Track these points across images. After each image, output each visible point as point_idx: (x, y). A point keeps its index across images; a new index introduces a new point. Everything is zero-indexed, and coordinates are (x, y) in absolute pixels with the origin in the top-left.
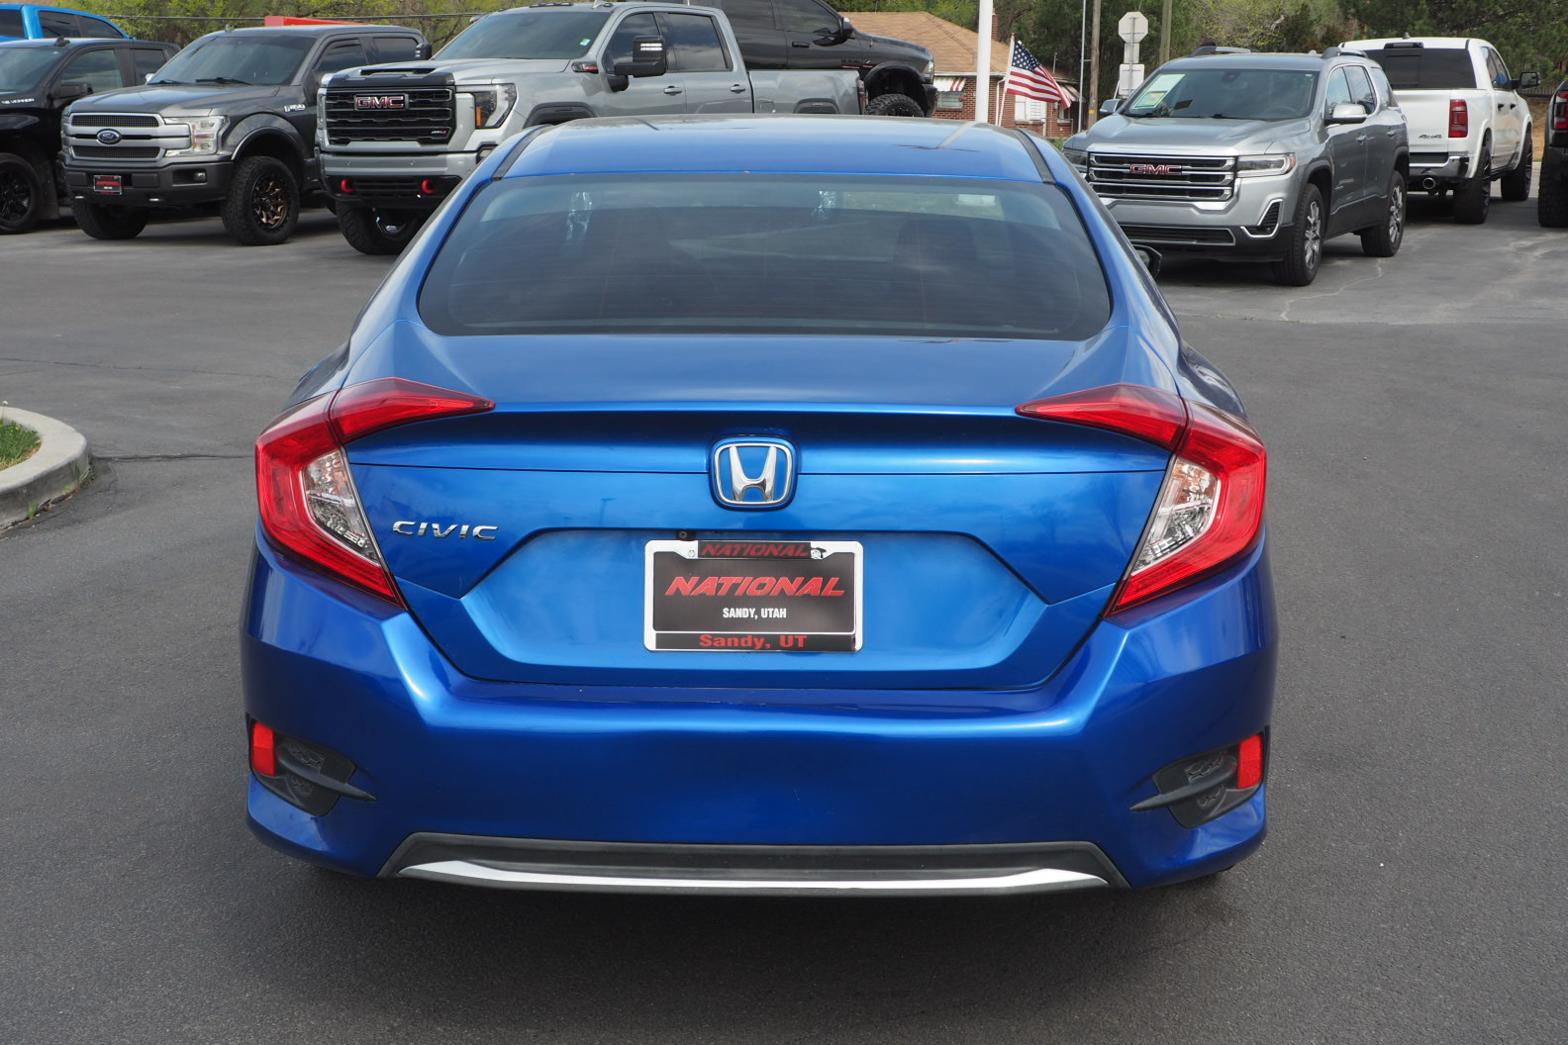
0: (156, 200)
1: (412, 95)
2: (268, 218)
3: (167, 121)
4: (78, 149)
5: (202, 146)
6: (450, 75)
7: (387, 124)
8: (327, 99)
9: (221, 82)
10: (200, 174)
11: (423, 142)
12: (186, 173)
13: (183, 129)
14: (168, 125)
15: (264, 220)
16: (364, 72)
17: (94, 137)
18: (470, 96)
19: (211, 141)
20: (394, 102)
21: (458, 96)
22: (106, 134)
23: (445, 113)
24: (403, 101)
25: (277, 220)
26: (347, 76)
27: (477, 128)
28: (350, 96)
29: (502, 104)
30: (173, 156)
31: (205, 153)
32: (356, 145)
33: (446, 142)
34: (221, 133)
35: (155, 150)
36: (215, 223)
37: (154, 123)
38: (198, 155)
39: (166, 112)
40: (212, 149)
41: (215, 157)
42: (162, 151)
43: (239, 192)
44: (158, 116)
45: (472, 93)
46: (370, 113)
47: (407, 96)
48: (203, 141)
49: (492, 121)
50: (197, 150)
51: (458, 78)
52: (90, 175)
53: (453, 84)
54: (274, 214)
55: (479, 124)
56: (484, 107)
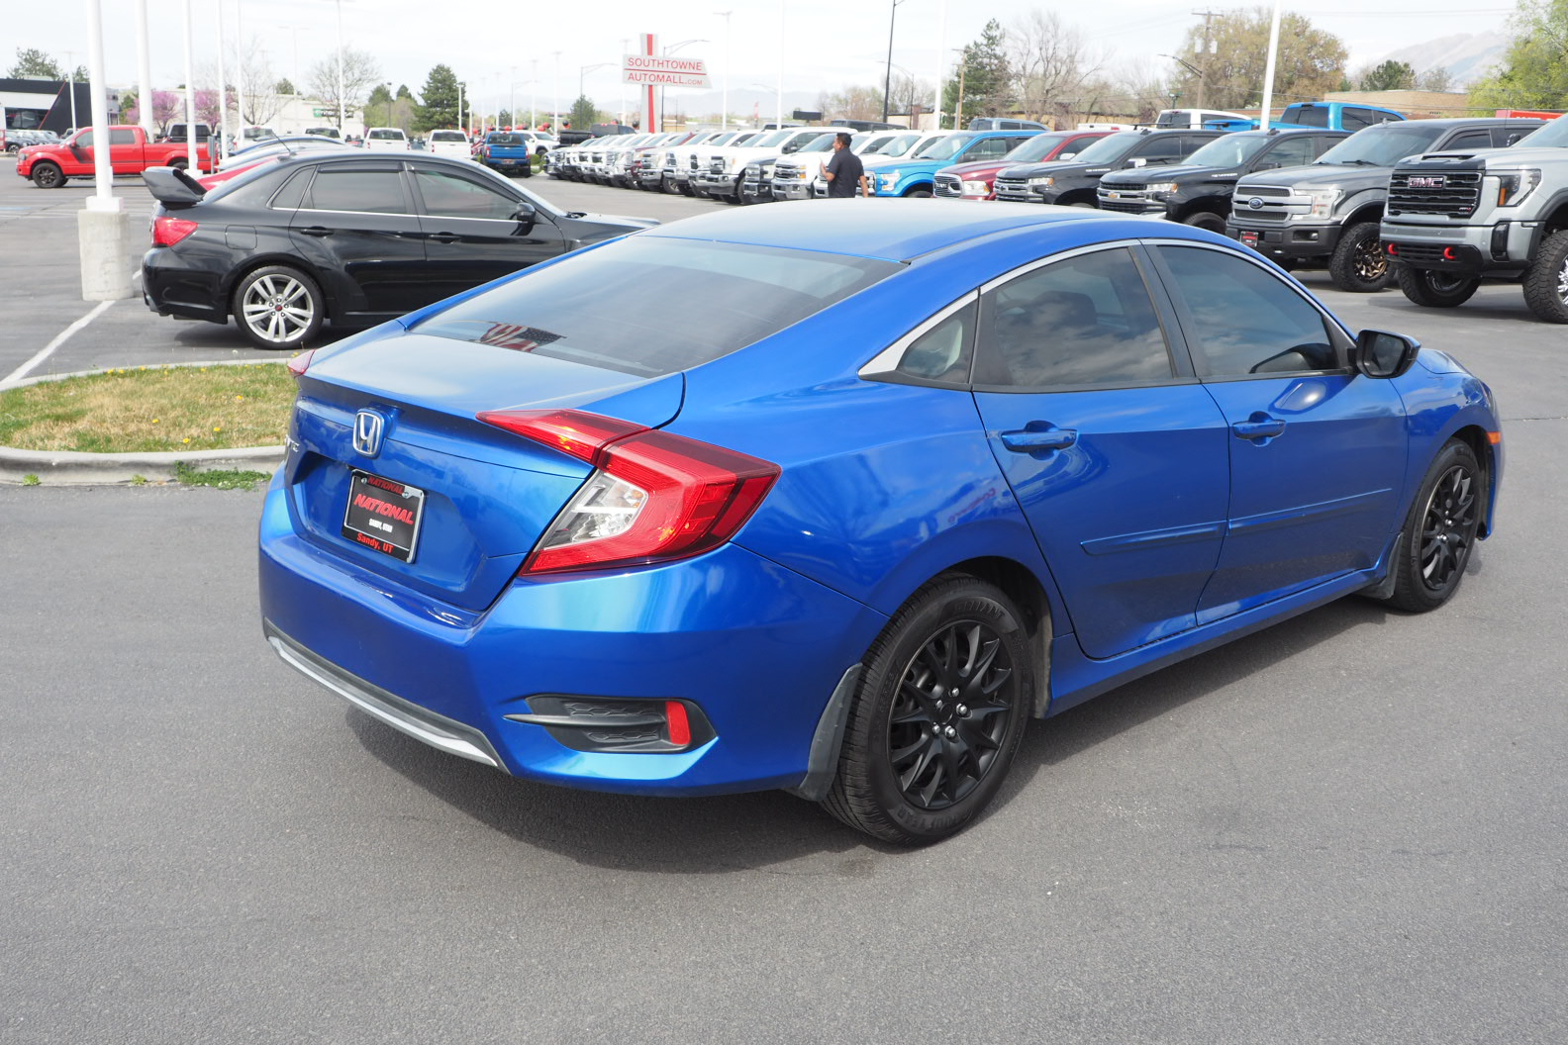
0: (1279, 252)
1: (1450, 177)
2: (1367, 271)
3: (1297, 192)
4: (1240, 212)
5: (1321, 213)
6: (1483, 161)
7: (1428, 200)
8: (1393, 179)
9: (1359, 163)
10: (1314, 235)
11: (1452, 216)
12: (1304, 233)
13: (1307, 199)
14: (1296, 196)
15: (1363, 273)
16: (1425, 158)
17: (1246, 203)
18: (1497, 179)
19: (1327, 211)
20: (1435, 182)
21: (1485, 178)
22: (1254, 201)
23: (1473, 193)
24: (1441, 182)
25: (1375, 274)
26: (1410, 161)
27: (1498, 206)
28: (1406, 177)
29: (1524, 186)
30: (1297, 219)
31: (1321, 218)
32: (1405, 216)
33: (1469, 217)
34: (1336, 203)
35: (1284, 214)
36: (1323, 274)
37: (1286, 193)
38: (1317, 220)
39: (1297, 186)
40: (1326, 216)
41: (1329, 222)
42: (1289, 216)
43: (1344, 249)
44: (1290, 189)
45: (1499, 177)
46: (1418, 191)
47: (1446, 177)
48: (1322, 209)
49: (1513, 200)
50: (1316, 215)
51: (1488, 165)
52: (1240, 230)
53: (1484, 169)
54: (1374, 268)
55: (1501, 202)
56: (1508, 188)
